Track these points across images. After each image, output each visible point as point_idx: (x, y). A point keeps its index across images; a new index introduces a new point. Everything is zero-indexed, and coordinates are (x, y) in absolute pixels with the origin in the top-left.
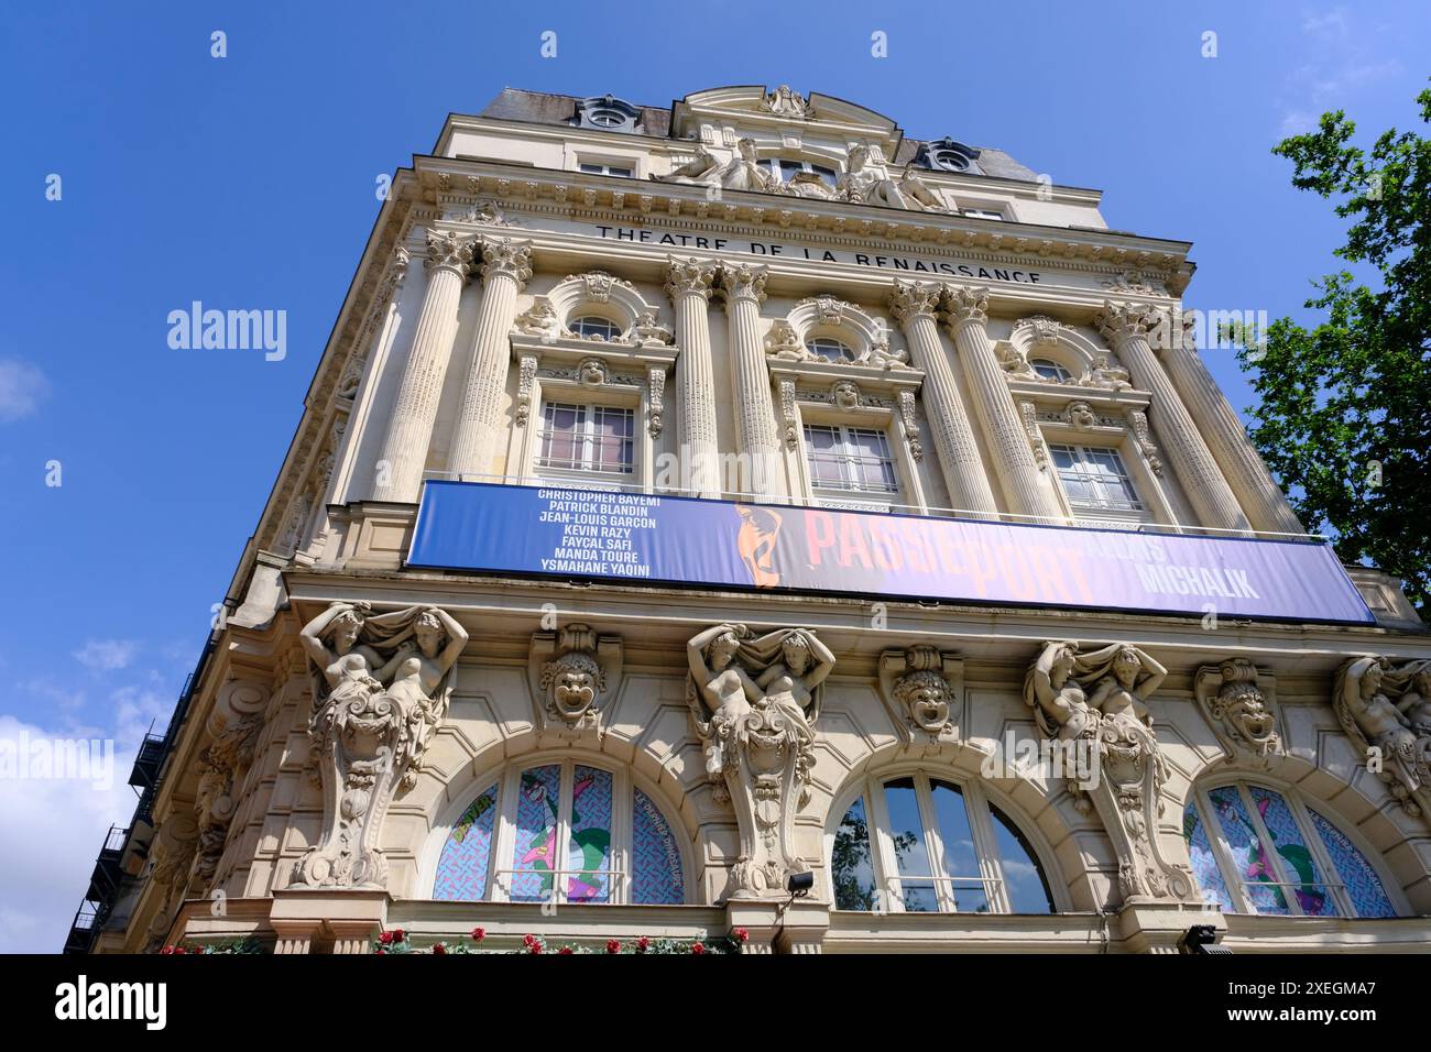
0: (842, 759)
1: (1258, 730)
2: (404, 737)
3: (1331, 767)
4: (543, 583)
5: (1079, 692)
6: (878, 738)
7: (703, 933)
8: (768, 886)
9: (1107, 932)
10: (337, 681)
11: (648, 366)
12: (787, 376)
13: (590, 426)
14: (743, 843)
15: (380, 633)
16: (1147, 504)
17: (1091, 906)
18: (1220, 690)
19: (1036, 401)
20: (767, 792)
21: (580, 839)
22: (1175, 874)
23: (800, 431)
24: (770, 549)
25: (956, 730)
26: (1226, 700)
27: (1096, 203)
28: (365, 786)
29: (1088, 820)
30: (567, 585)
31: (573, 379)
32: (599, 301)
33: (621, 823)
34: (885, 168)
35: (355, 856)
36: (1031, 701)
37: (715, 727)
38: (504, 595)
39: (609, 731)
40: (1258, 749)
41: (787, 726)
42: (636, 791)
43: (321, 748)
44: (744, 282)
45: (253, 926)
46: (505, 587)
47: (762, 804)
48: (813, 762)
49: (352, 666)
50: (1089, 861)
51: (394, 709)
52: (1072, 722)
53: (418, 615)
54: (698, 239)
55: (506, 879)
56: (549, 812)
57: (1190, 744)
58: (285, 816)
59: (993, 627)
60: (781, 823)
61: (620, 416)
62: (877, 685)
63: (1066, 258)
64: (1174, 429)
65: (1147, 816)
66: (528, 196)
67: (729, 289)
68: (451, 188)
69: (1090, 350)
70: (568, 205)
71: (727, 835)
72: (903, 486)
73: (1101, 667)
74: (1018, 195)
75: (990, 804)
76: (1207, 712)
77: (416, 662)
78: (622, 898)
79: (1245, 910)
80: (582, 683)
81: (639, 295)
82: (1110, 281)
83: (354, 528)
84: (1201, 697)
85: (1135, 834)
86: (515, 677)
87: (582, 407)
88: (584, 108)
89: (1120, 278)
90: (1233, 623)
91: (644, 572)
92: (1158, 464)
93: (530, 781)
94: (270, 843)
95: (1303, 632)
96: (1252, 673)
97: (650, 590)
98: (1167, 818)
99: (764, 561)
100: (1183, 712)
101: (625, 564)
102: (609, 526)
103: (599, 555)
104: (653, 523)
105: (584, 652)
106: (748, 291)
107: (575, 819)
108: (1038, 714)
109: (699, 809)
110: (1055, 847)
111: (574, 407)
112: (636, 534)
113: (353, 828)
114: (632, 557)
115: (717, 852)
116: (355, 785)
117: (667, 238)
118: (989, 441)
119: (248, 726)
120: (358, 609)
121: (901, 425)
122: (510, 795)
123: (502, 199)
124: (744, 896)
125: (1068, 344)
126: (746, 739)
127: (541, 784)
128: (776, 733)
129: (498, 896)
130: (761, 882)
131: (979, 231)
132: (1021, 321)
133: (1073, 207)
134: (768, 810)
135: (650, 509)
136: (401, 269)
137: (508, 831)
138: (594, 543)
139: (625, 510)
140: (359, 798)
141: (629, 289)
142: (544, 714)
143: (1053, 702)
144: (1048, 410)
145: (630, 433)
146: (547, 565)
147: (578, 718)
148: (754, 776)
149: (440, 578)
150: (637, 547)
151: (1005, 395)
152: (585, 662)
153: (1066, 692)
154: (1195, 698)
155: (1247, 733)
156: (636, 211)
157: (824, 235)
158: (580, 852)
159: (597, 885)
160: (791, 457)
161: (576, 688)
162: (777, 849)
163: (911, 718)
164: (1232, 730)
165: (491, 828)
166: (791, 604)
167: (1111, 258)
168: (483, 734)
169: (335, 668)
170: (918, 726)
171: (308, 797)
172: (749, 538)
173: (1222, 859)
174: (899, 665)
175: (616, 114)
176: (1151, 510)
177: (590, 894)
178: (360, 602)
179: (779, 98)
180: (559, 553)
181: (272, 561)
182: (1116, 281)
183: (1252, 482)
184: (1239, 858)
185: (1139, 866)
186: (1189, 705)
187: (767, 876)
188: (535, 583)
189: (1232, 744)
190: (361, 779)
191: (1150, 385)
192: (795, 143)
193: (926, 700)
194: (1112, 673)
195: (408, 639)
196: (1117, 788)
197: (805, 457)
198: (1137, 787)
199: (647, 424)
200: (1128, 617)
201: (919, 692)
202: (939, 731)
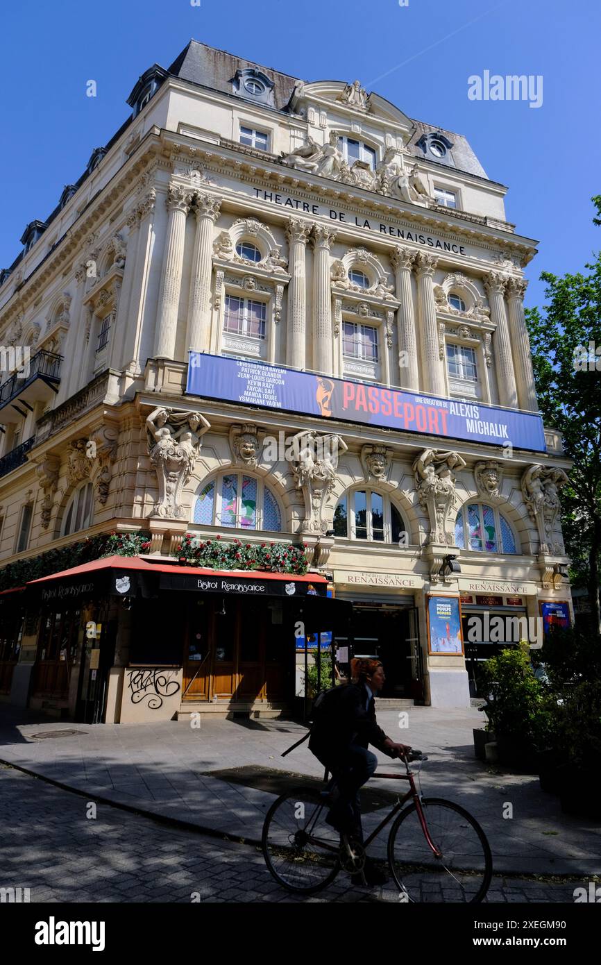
0: (343, 484)
1: (492, 487)
2: (188, 465)
3: (512, 502)
4: (240, 407)
5: (433, 468)
6: (357, 478)
7: (291, 542)
8: (315, 529)
9: (422, 552)
10: (159, 439)
11: (276, 283)
12: (339, 297)
13: (246, 310)
14: (307, 513)
15: (174, 420)
16: (480, 379)
17: (418, 544)
18: (483, 471)
19: (446, 323)
20: (317, 496)
21: (245, 503)
22: (448, 536)
23: (340, 327)
24: (329, 399)
25: (385, 478)
26: (484, 475)
27: (504, 195)
28: (174, 481)
29: (424, 514)
30: (249, 409)
31: (240, 285)
32: (252, 236)
33: (260, 500)
34: (403, 156)
35: (174, 507)
36: (415, 469)
37: (301, 470)
38: (224, 410)
39: (259, 466)
40: (490, 493)
41: (328, 473)
42: (265, 487)
43: (158, 466)
44: (325, 237)
45: (140, 527)
46: (225, 407)
47: (315, 500)
48: (334, 487)
49: (165, 433)
50: (421, 528)
51: (185, 454)
52: (428, 480)
53: (191, 415)
54: (304, 203)
55: (219, 516)
56: (233, 492)
57: (467, 490)
58: (144, 489)
59: (408, 441)
60: (321, 507)
61: (259, 306)
62: (359, 456)
63: (479, 240)
64: (501, 347)
65: (445, 516)
66: (220, 164)
67: (317, 239)
68: (180, 152)
69: (477, 295)
70: (241, 173)
71: (300, 509)
72: (380, 359)
73: (444, 459)
74: (467, 184)
75: (392, 504)
76: (476, 478)
77: (190, 434)
78: (260, 527)
79: (468, 548)
80: (251, 447)
81: (272, 236)
82: (496, 256)
83: (161, 371)
84: (476, 472)
85: (439, 521)
86: (223, 441)
87: (242, 299)
88: (241, 76)
89: (501, 256)
90: (495, 448)
91: (279, 405)
92: (490, 362)
93: (226, 480)
94: (139, 498)
95: (519, 453)
96: (496, 466)
97: (282, 414)
98: (451, 516)
99: (326, 405)
100: (468, 478)
101: (272, 401)
102: (265, 382)
103: (262, 396)
104: (283, 382)
105: (252, 434)
106: (326, 244)
107: (243, 496)
108: (416, 474)
109: (290, 499)
110: (410, 521)
111: (238, 298)
112: (276, 387)
113: (171, 497)
114: (274, 398)
115: (297, 515)
116: (171, 481)
117: (288, 202)
118: (422, 342)
119: (112, 446)
120: (167, 410)
121: (385, 328)
122: (219, 485)
123: (206, 163)
124: (307, 532)
125: (468, 290)
126: (312, 477)
127: (231, 481)
128: (323, 476)
129: (218, 524)
130: (313, 528)
131: (442, 220)
132: (449, 274)
133: (492, 196)
134: (317, 502)
135: (282, 375)
136: (153, 201)
137: (219, 498)
138: (260, 390)
139: (272, 374)
140: (173, 486)
141: (268, 232)
142: (236, 457)
143: (423, 471)
144: (451, 328)
145: (264, 318)
146: (242, 399)
147: (248, 460)
148: (313, 490)
149: (200, 400)
150: (277, 394)
151: (433, 319)
152: (253, 439)
153: (428, 468)
154: (473, 472)
155: (487, 488)
156: (275, 181)
157: (367, 211)
158: (245, 508)
159: (251, 521)
160: (336, 340)
161: (249, 449)
162: (318, 516)
163: (370, 472)
164: (483, 486)
165: (213, 497)
166: (335, 425)
167: (500, 243)
168: (213, 463)
169: (158, 433)
170: (372, 475)
171: (151, 482)
172: (321, 394)
173: (465, 529)
174: (370, 450)
175: (259, 82)
176: (481, 383)
177: (249, 523)
178: (169, 408)
179: (353, 90)
180: (246, 393)
181: (115, 373)
182: (499, 257)
183: (524, 378)
184: (471, 529)
185: (438, 532)
186: (471, 475)
187: (315, 526)
188: (237, 406)
189: (481, 491)
190: (172, 479)
191: (497, 321)
192: (357, 129)
193: (377, 465)
194: (447, 462)
195: (185, 423)
196: (437, 505)
197: (341, 339)
198: (444, 505)
199: (274, 316)
200: (458, 442)
201: (375, 462)
202: (379, 477)
